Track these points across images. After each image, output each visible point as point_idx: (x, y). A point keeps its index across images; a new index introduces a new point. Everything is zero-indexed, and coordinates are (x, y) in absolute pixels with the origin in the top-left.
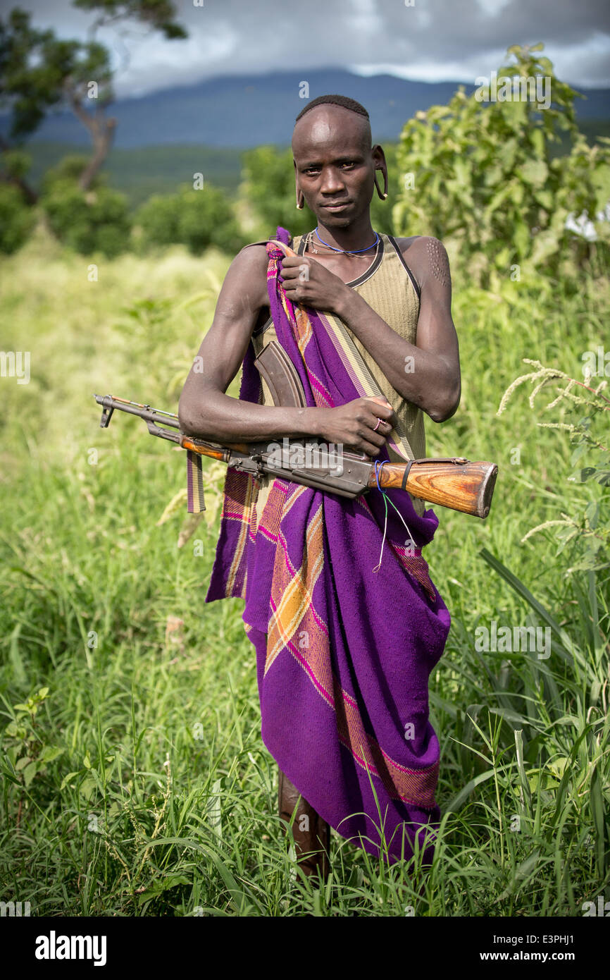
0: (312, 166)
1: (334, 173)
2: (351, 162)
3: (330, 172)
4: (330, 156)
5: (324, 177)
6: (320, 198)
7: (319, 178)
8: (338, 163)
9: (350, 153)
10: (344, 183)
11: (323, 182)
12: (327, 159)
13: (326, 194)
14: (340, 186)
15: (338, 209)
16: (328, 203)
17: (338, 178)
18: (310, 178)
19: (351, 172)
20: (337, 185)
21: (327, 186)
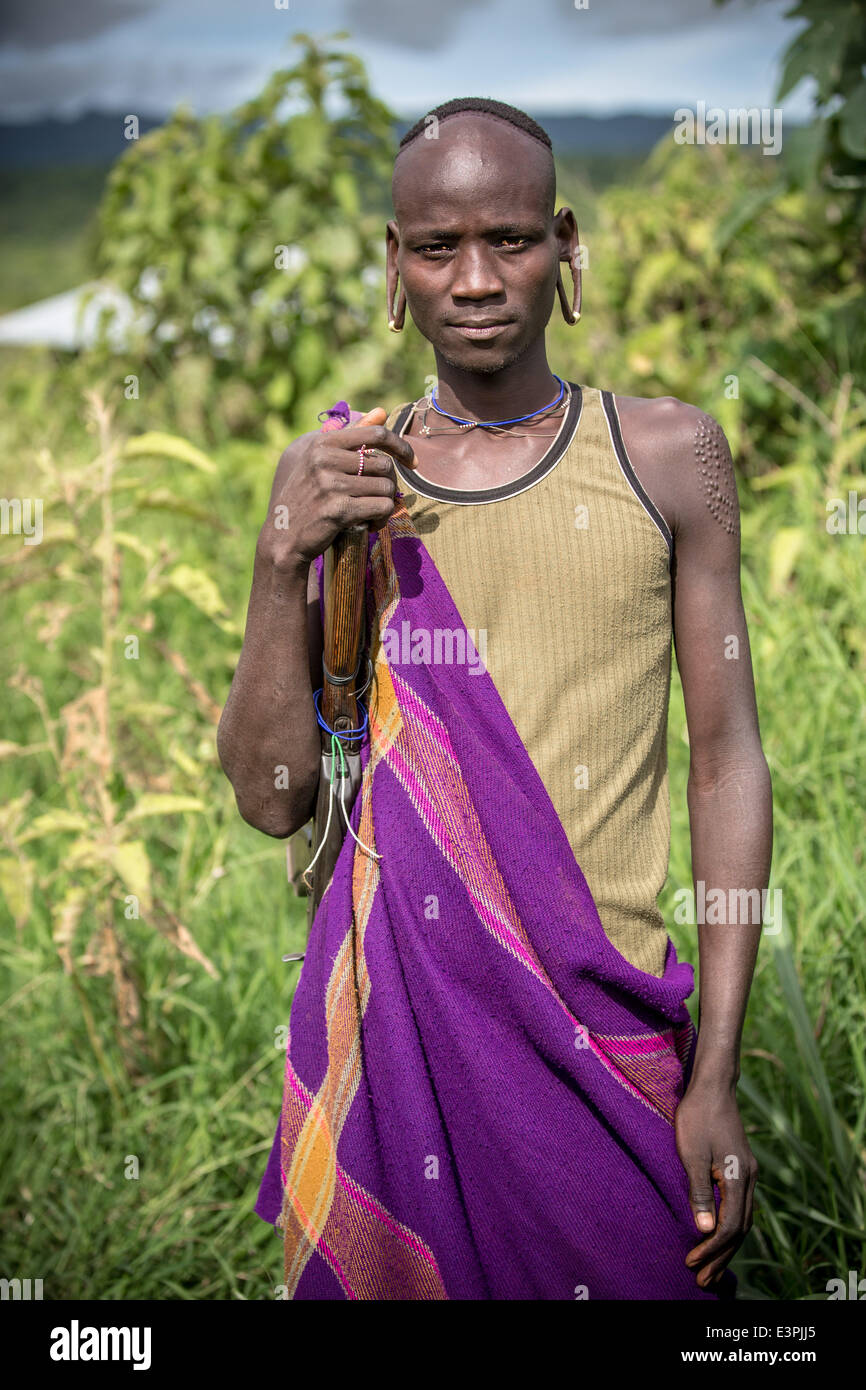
0: (438, 237)
1: (485, 256)
2: (521, 237)
3: (474, 253)
4: (478, 222)
5: (461, 263)
6: (448, 307)
7: (450, 264)
8: (495, 237)
9: (521, 219)
10: (503, 280)
11: (459, 274)
12: (471, 225)
13: (461, 300)
14: (495, 286)
15: (486, 333)
16: (463, 319)
17: (491, 267)
18: (429, 264)
19: (517, 258)
20: (489, 282)
21: (467, 283)
